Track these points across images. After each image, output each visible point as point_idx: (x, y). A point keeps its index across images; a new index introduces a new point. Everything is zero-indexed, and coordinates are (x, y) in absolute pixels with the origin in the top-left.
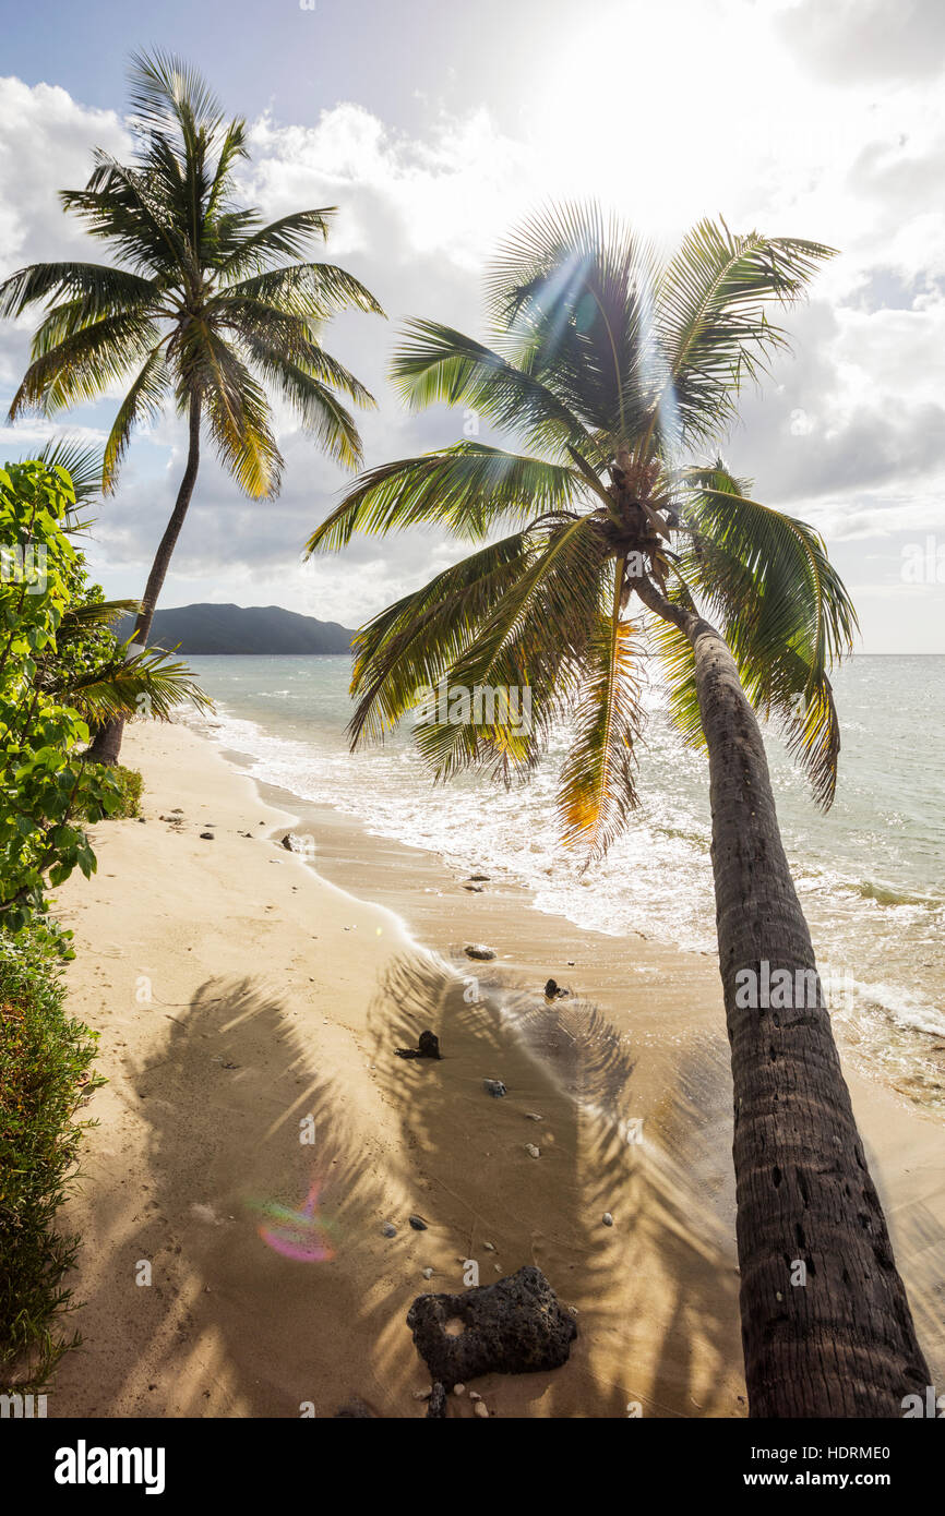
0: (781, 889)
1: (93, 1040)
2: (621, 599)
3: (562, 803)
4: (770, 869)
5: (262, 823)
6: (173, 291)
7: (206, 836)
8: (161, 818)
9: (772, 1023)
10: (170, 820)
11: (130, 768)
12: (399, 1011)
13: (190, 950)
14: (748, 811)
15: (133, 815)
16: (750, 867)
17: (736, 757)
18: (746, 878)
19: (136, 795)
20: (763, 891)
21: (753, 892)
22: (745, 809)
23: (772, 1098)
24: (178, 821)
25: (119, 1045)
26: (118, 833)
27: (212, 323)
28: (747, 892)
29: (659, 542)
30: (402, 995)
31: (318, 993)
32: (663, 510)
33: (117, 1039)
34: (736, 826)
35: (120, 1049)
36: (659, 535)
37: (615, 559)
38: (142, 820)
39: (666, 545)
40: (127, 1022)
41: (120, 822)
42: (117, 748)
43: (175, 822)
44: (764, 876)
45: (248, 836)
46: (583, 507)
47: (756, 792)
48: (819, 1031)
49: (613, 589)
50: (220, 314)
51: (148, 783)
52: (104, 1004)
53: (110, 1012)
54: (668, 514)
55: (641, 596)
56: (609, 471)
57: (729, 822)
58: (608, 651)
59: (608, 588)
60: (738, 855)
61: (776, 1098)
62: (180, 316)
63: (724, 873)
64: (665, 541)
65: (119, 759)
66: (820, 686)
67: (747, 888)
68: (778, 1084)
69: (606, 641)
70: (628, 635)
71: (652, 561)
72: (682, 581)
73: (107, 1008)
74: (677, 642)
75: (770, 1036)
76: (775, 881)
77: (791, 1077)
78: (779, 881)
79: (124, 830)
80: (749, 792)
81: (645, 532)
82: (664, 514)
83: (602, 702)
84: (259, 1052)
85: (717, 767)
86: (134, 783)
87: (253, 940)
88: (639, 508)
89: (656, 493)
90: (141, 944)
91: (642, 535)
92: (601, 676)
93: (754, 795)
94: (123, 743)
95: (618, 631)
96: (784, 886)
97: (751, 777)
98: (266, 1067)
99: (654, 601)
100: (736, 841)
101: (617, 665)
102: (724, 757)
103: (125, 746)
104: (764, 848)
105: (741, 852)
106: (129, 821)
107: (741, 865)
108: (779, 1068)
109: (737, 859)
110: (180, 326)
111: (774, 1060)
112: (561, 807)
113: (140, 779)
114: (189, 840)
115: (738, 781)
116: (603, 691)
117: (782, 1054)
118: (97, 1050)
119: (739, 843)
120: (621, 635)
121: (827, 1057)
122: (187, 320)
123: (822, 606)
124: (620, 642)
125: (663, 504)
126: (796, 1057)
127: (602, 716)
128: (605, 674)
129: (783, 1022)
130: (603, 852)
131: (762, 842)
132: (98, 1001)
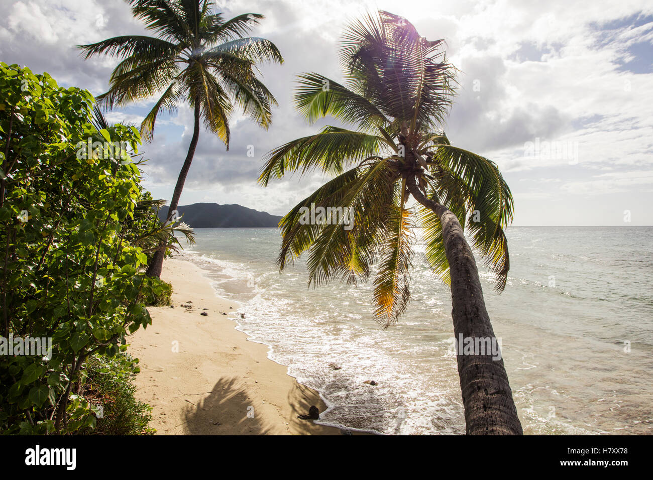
0: (487, 330)
1: (149, 412)
2: (405, 198)
3: (376, 294)
4: (481, 321)
5: (231, 308)
6: (186, 49)
7: (204, 314)
8: (182, 306)
9: (484, 393)
10: (186, 307)
11: (166, 282)
12: (303, 396)
13: (196, 368)
14: (470, 294)
15: (168, 304)
16: (472, 320)
17: (463, 268)
18: (470, 325)
19: (169, 294)
20: (478, 331)
21: (473, 332)
22: (468, 293)
23: (485, 429)
24: (190, 307)
25: (162, 414)
26: (160, 313)
27: (206, 65)
28: (470, 332)
29: (423, 170)
30: (304, 388)
31: (260, 388)
32: (424, 155)
33: (161, 411)
34: (464, 301)
35: (162, 416)
36: (422, 167)
37: (402, 179)
38: (172, 307)
39: (426, 172)
40: (167, 403)
41: (161, 308)
42: (160, 272)
43: (188, 307)
44: (478, 324)
45: (224, 314)
46: (386, 155)
47: (474, 285)
48: (507, 397)
49: (401, 194)
50: (209, 60)
51: (175, 288)
52: (155, 395)
53: (158, 399)
54: (426, 157)
55: (415, 196)
56: (398, 137)
57: (461, 299)
58: (398, 223)
59: (398, 193)
60: (465, 314)
61: (487, 429)
62: (190, 61)
63: (459, 324)
64: (425, 170)
65: (160, 277)
66: (501, 237)
67: (470, 330)
68: (487, 422)
69: (397, 218)
70: (408, 216)
71: (419, 180)
72: (434, 190)
73: (156, 397)
74: (430, 220)
75: (483, 400)
76: (484, 327)
77: (494, 419)
78: (486, 327)
79: (163, 311)
80: (470, 285)
81: (416, 166)
82: (425, 157)
83: (395, 248)
84: (231, 417)
85: (454, 274)
86: (168, 288)
87: (227, 363)
88: (413, 154)
89: (421, 147)
90: (173, 366)
91: (414, 167)
92: (395, 235)
93: (473, 286)
94: (162, 269)
95: (403, 214)
96: (488, 329)
97: (471, 278)
98: (235, 424)
99: (421, 199)
100: (464, 308)
101: (402, 230)
102: (457, 269)
103: (164, 271)
104: (478, 311)
105: (467, 313)
106: (166, 307)
107: (467, 319)
108: (488, 415)
109: (465, 316)
110: (190, 66)
111: (485, 411)
112: (375, 296)
113: (171, 287)
114: (195, 316)
115: (465, 280)
116: (395, 243)
117: (489, 408)
118: (151, 416)
119: (466, 309)
120: (405, 216)
121: (511, 409)
122: (193, 63)
123: (502, 203)
124: (404, 219)
125: (424, 152)
126: (496, 409)
127: (395, 254)
128: (396, 235)
129: (489, 392)
130: (396, 319)
131: (477, 308)
132: (152, 393)
